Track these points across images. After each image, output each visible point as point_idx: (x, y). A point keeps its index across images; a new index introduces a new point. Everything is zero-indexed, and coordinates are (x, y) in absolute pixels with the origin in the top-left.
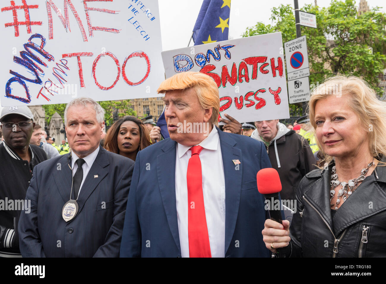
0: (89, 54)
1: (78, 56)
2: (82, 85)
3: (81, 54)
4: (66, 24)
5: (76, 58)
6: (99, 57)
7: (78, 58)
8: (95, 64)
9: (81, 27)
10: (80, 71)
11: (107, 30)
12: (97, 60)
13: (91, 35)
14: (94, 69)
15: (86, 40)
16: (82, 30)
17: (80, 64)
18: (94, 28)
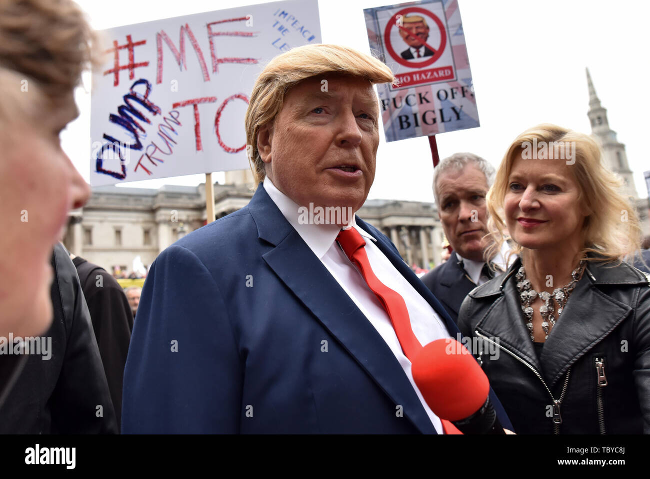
0: (212, 100)
1: (194, 104)
2: (198, 147)
3: (200, 101)
4: (180, 59)
5: (191, 107)
6: (225, 103)
7: (195, 107)
8: (219, 114)
9: (201, 62)
10: (197, 126)
11: (239, 61)
12: (223, 107)
13: (215, 70)
14: (217, 121)
15: (207, 78)
16: (203, 66)
17: (196, 116)
18: (220, 61)
